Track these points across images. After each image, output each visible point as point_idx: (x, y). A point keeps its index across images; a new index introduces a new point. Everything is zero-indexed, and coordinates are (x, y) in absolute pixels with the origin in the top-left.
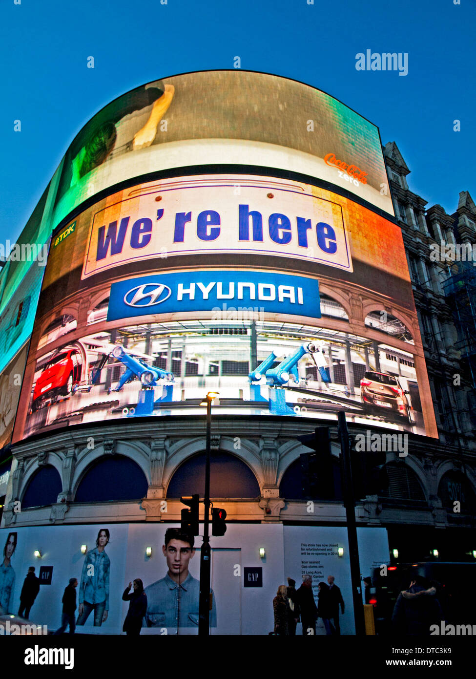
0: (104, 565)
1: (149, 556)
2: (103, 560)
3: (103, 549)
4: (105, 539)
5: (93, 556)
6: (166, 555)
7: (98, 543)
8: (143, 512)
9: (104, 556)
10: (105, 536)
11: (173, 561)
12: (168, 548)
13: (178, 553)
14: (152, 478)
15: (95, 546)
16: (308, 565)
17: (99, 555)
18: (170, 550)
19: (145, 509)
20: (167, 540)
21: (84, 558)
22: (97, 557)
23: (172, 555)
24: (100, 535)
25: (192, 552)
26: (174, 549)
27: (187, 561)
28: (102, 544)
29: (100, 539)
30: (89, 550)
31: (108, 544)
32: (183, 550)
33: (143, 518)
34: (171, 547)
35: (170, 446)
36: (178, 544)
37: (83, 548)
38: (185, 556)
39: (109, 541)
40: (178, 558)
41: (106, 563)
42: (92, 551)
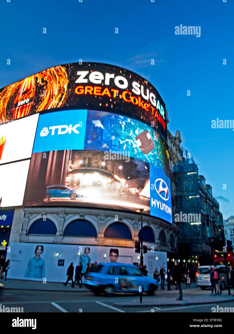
1: (104, 258)
3: (87, 255)
4: (88, 251)
5: (83, 257)
6: (110, 258)
7: (85, 252)
9: (88, 257)
11: (112, 259)
12: (111, 255)
13: (114, 257)
14: (99, 230)
18: (111, 256)
19: (97, 241)
20: (111, 252)
21: (79, 257)
22: (85, 257)
23: (112, 258)
24: (86, 249)
25: (118, 257)
26: (112, 256)
27: (116, 260)
31: (89, 253)
32: (115, 256)
33: (97, 244)
35: (105, 219)
36: (114, 254)
37: (79, 254)
38: (116, 258)
40: (114, 259)
41: (89, 260)
42: (82, 255)
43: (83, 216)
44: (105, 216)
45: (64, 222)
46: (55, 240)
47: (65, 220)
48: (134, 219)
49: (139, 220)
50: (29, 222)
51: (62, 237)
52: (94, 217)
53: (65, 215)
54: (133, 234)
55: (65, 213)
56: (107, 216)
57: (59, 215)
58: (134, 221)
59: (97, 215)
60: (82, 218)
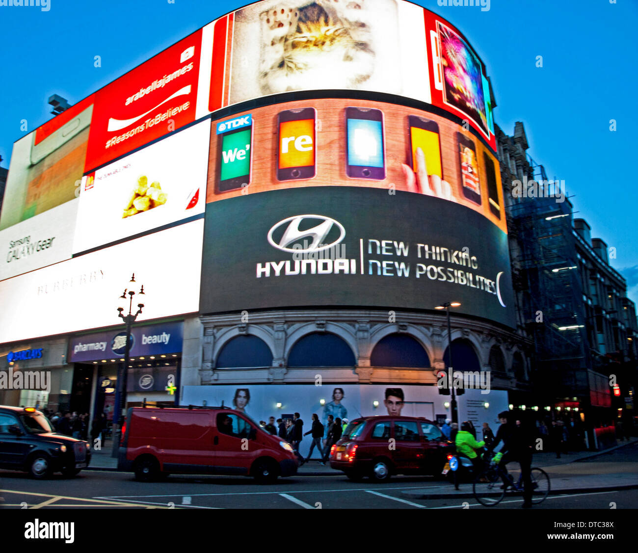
0: (342, 413)
1: (375, 407)
2: (340, 409)
3: (339, 403)
4: (340, 395)
5: (331, 408)
6: (387, 406)
7: (334, 398)
8: (356, 376)
9: (341, 407)
10: (339, 393)
11: (391, 410)
12: (388, 402)
13: (394, 405)
15: (331, 400)
16: (471, 413)
17: (336, 406)
19: (357, 374)
20: (387, 397)
21: (323, 409)
22: (335, 408)
23: (390, 406)
24: (335, 392)
25: (402, 404)
26: (391, 402)
27: (400, 410)
28: (338, 399)
29: (336, 395)
30: (327, 403)
31: (343, 399)
32: (397, 403)
33: (356, 380)
34: (389, 401)
35: (371, 328)
36: (394, 399)
37: (322, 402)
38: (398, 407)
39: (345, 396)
40: (394, 409)
41: (343, 412)
42: (329, 403)
43: (323, 324)
44: (370, 322)
45: (286, 339)
46: (271, 377)
47: (288, 336)
48: (431, 325)
49: (443, 326)
50: (215, 343)
51: (284, 370)
52: (345, 325)
53: (285, 326)
54: (432, 356)
55: (286, 322)
56: (373, 323)
57: (275, 326)
58: (431, 329)
59: (352, 322)
60: (323, 330)
